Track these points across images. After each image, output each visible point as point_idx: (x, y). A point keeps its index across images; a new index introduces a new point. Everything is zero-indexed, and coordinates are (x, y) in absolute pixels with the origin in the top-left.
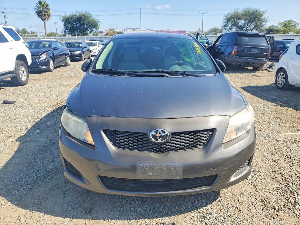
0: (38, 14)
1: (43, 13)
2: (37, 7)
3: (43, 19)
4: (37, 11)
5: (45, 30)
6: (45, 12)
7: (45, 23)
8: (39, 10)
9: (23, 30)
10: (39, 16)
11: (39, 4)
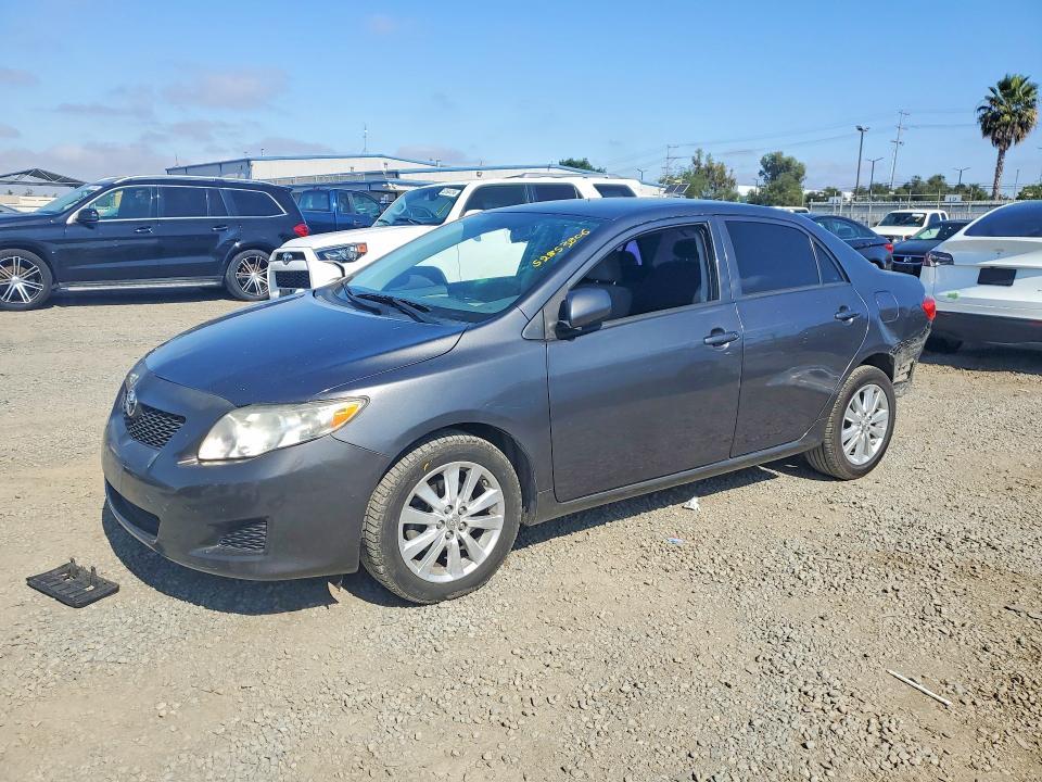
0: (984, 127)
1: (1007, 118)
2: (992, 100)
3: (997, 142)
4: (984, 116)
5: (997, 176)
6: (1012, 114)
7: (1002, 153)
8: (995, 109)
9: (931, 182)
10: (986, 131)
11: (998, 90)
